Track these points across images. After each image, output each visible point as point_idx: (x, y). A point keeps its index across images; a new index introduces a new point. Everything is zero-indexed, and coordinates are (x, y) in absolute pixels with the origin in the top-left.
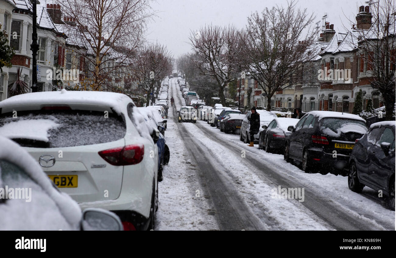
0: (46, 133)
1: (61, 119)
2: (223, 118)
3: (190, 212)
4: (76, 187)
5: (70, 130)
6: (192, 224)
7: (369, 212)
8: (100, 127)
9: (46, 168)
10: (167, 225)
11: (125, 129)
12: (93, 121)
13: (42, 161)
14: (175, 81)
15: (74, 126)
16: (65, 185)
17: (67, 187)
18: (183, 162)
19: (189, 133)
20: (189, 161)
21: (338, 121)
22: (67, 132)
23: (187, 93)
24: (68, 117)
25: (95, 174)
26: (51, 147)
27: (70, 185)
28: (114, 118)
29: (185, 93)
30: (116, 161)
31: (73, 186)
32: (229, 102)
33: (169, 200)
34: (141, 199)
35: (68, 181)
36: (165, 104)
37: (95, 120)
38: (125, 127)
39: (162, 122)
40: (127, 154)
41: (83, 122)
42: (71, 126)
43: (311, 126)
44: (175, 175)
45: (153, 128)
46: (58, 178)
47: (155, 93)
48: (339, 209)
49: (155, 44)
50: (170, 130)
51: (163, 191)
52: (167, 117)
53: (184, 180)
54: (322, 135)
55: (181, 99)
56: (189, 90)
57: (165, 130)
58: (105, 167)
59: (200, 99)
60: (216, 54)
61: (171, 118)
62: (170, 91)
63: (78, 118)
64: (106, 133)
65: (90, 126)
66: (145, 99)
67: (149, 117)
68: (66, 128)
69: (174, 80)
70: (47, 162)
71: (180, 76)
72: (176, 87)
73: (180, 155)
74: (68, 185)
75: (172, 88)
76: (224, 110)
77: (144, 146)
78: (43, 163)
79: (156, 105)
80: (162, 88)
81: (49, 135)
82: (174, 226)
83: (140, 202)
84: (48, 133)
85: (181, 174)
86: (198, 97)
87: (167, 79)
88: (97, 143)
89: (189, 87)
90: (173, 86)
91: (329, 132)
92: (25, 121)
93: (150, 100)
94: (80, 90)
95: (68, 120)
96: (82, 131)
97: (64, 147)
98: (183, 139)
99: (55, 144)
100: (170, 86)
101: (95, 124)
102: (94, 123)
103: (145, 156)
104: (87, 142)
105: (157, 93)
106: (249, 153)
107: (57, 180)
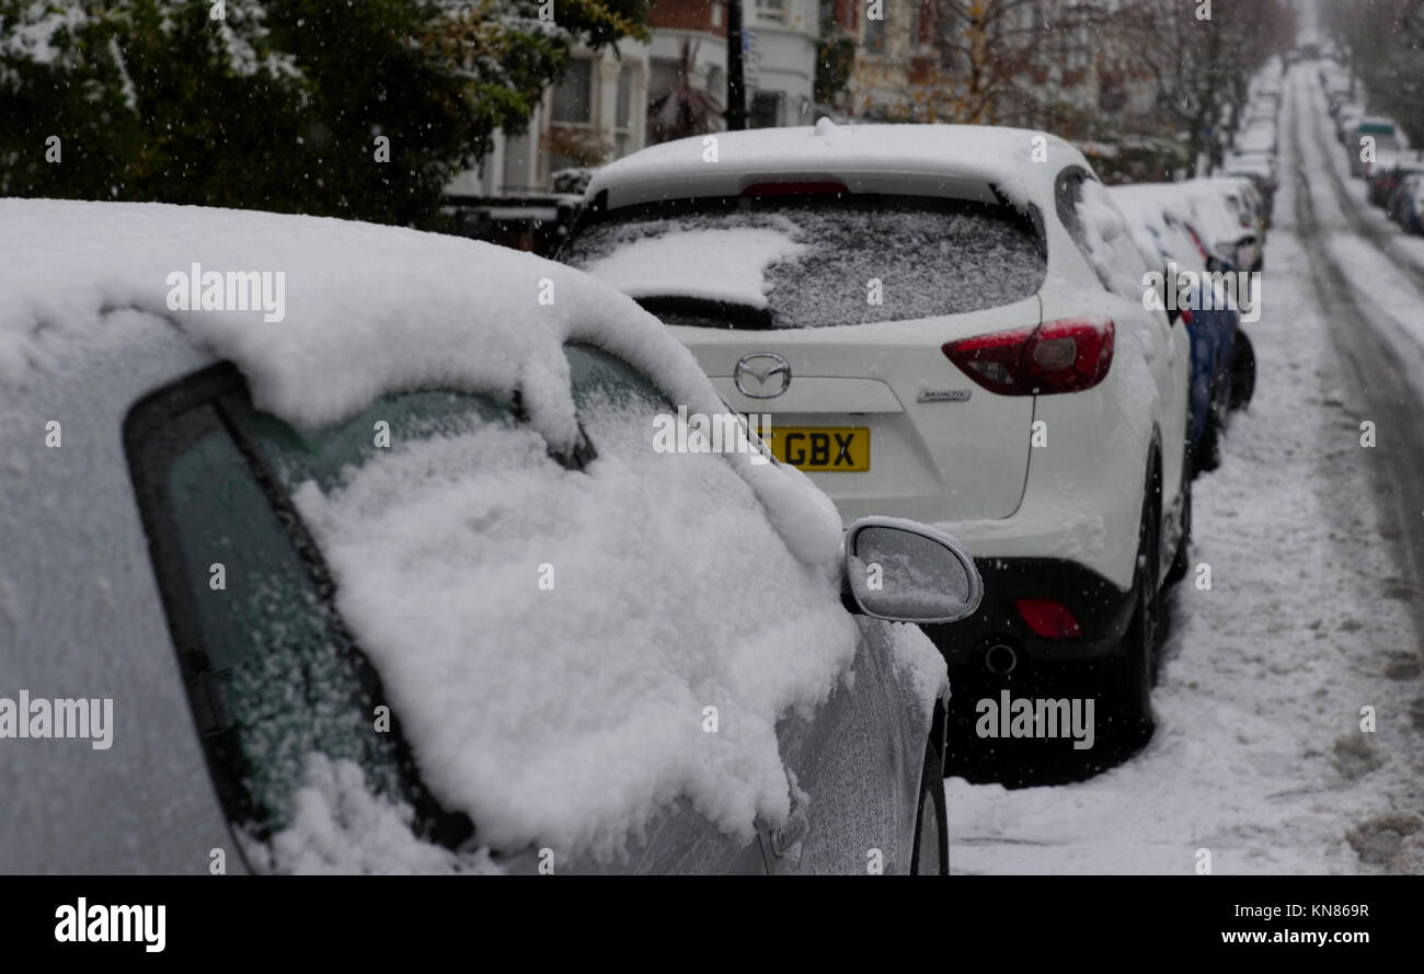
0: (760, 276)
1: (811, 226)
3: (1311, 586)
4: (865, 469)
5: (843, 265)
6: (1315, 626)
8: (950, 256)
9: (759, 401)
10: (1214, 628)
11: (1042, 265)
12: (926, 235)
13: (745, 375)
14: (1307, 77)
15: (856, 252)
16: (825, 462)
17: (834, 471)
18: (1313, 402)
20: (1336, 395)
22: (833, 272)
24: (837, 221)
25: (932, 423)
26: (776, 328)
27: (844, 462)
28: (1002, 223)
30: (1009, 380)
31: (855, 467)
33: (1236, 538)
34: (1100, 518)
35: (835, 450)
36: (1264, 170)
37: (932, 230)
38: (1044, 257)
40: (1049, 355)
41: (891, 238)
42: (845, 252)
44: (1271, 450)
46: (801, 437)
47: (1224, 127)
51: (1219, 506)
52: (1267, 225)
53: (1305, 469)
55: (1332, 152)
56: (1367, 112)
58: (968, 399)
61: (1287, 228)
63: (873, 223)
64: (970, 279)
65: (915, 250)
66: (1182, 152)
67: (1168, 220)
68: (829, 260)
69: (1305, 73)
70: (762, 380)
71: (1327, 57)
73: (1301, 373)
74: (837, 462)
77: (1112, 325)
78: (749, 384)
79: (1224, 173)
81: (770, 286)
82: (1243, 634)
83: (1097, 532)
84: (767, 277)
85: (1298, 445)
86: (1404, 142)
87: (1274, 67)
88: (937, 312)
89: (1367, 99)
90: (1298, 99)
92: (687, 234)
93: (1202, 157)
94: (917, 122)
95: (837, 232)
96: (887, 268)
97: (823, 325)
98: (1326, 310)
99: (791, 317)
100: (1286, 99)
101: (934, 245)
102: (931, 240)
103: (1119, 361)
104: (903, 311)
105: (1233, 127)
107: (796, 445)
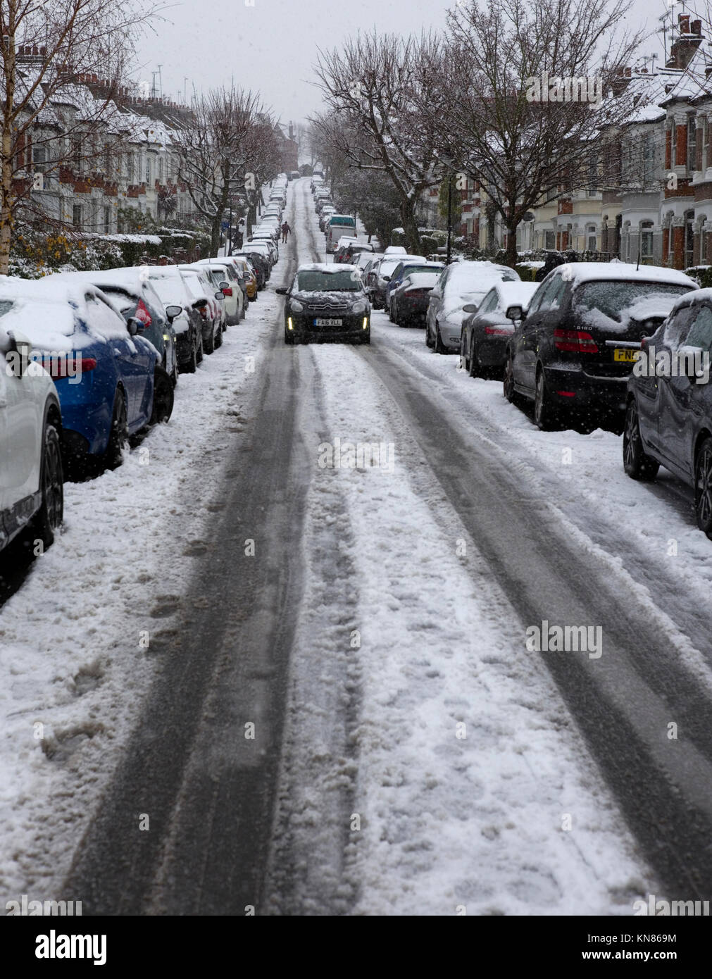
2: (397, 286)
7: (630, 534)
14: (303, 187)
21: (622, 290)
23: (331, 218)
29: (326, 219)
32: (437, 239)
33: (104, 518)
43: (555, 305)
44: (170, 450)
48: (555, 528)
49: (228, 88)
53: (184, 463)
54: (579, 328)
55: (316, 236)
59: (364, 234)
60: (389, 109)
62: (286, 214)
69: (302, 184)
71: (317, 173)
72: (305, 203)
76: (401, 265)
80: (267, 207)
85: (190, 446)
86: (361, 229)
87: (282, 180)
90: (297, 201)
91: (598, 319)
106: (422, 379)
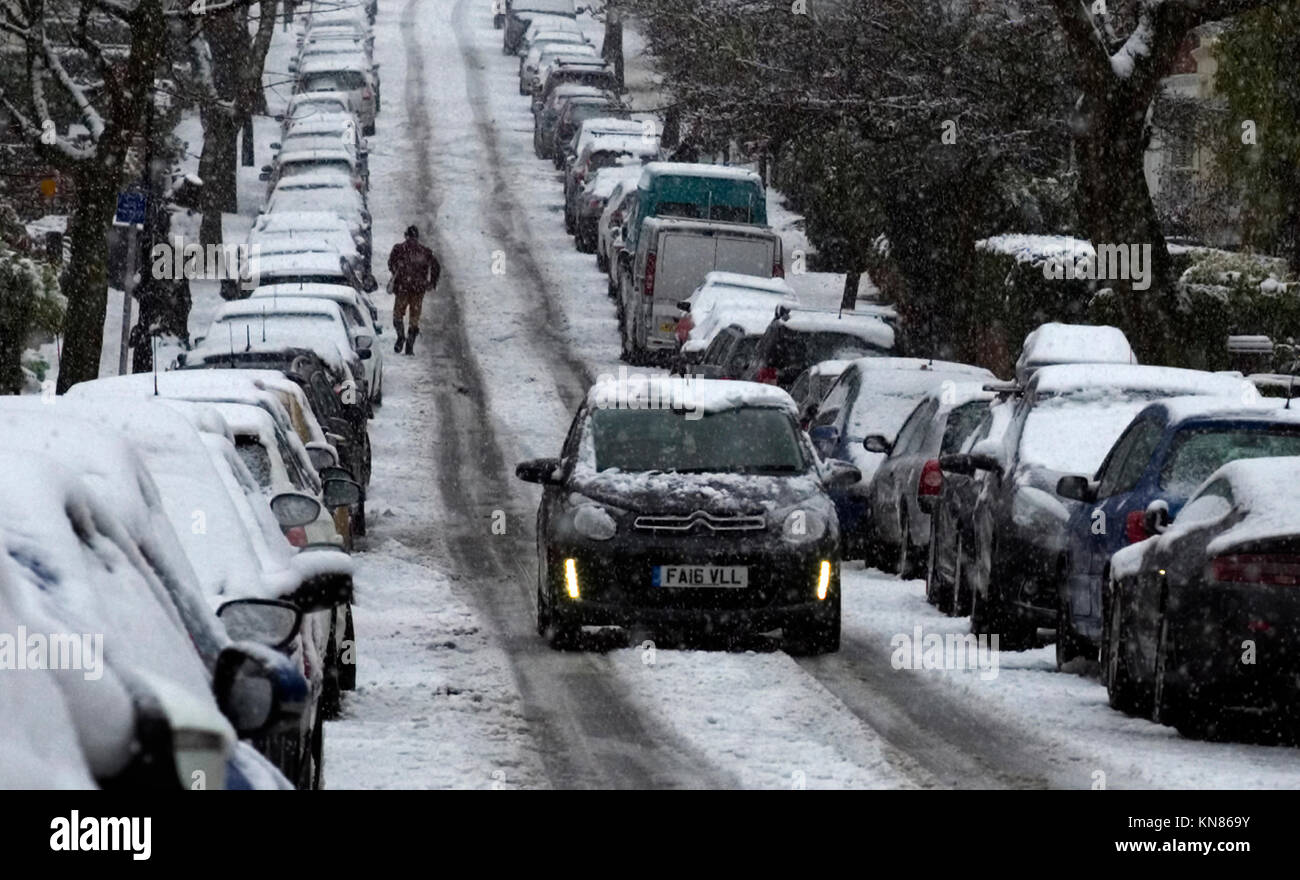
2: (1147, 527)
19: (677, 744)
23: (631, 178)
29: (604, 183)
32: (1220, 292)
36: (331, 342)
39: (283, 600)
45: (130, 687)
47: (189, 196)
50: (396, 705)
52: (356, 532)
55: (553, 275)
56: (668, 138)
57: (330, 709)
59: (816, 264)
61: (418, 542)
62: (388, 159)
66: (44, 280)
67: (83, 525)
72: (479, 102)
75: (418, 120)
76: (1153, 418)
79: (196, 356)
80: (284, 119)
86: (796, 242)
89: (665, 98)
90: (433, 92)
93: (115, 299)
100: (392, 97)
